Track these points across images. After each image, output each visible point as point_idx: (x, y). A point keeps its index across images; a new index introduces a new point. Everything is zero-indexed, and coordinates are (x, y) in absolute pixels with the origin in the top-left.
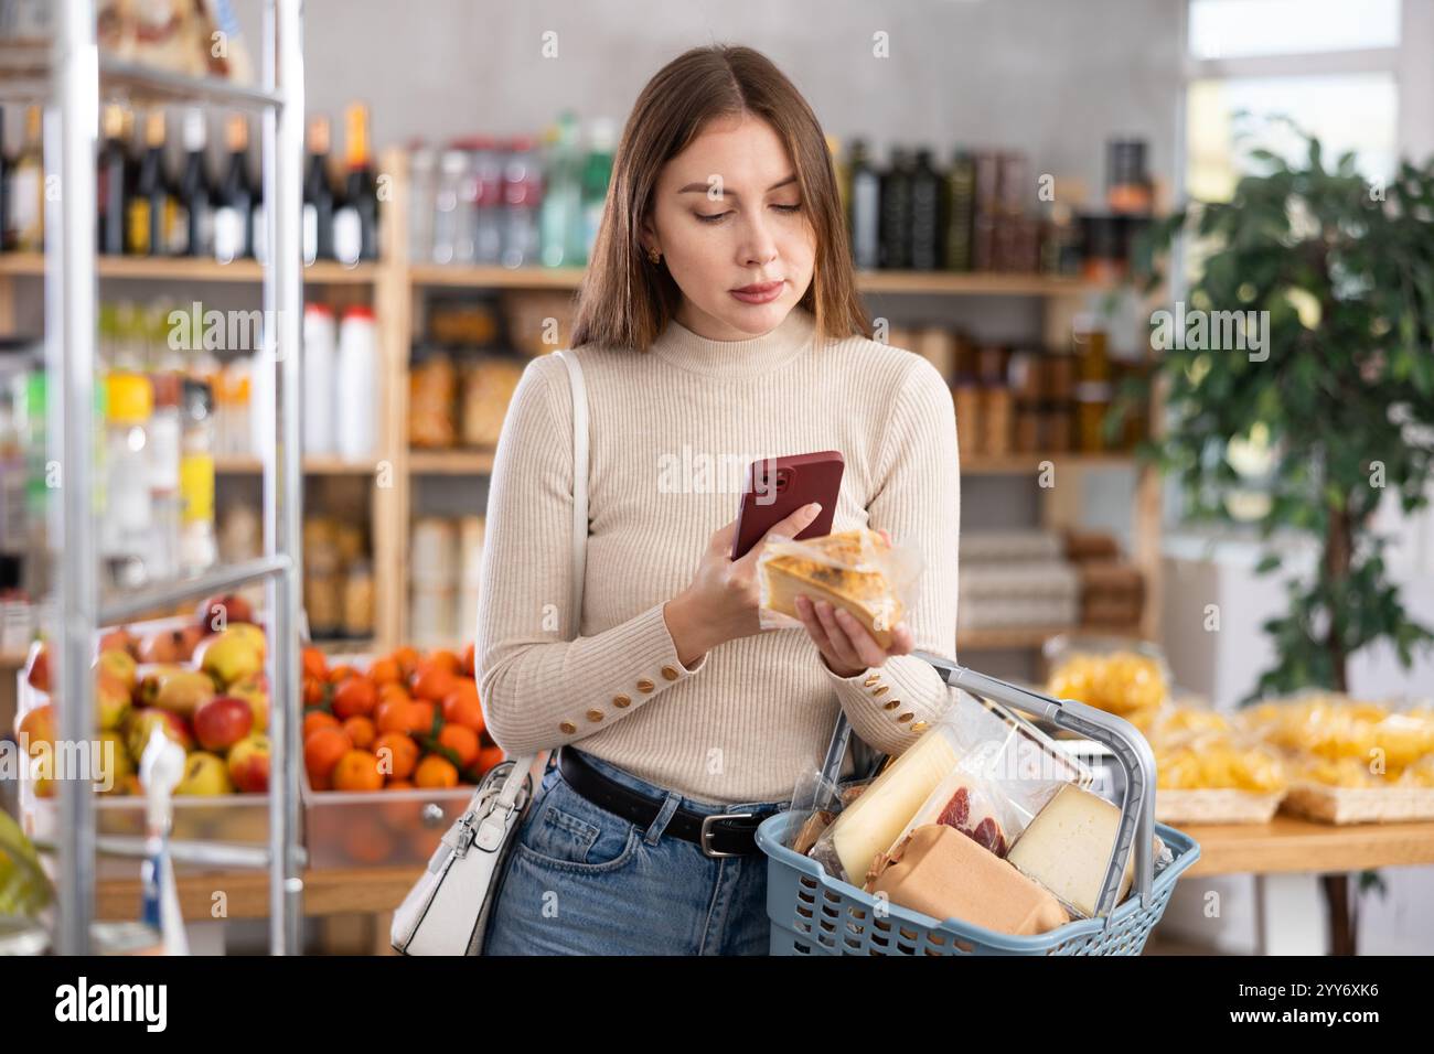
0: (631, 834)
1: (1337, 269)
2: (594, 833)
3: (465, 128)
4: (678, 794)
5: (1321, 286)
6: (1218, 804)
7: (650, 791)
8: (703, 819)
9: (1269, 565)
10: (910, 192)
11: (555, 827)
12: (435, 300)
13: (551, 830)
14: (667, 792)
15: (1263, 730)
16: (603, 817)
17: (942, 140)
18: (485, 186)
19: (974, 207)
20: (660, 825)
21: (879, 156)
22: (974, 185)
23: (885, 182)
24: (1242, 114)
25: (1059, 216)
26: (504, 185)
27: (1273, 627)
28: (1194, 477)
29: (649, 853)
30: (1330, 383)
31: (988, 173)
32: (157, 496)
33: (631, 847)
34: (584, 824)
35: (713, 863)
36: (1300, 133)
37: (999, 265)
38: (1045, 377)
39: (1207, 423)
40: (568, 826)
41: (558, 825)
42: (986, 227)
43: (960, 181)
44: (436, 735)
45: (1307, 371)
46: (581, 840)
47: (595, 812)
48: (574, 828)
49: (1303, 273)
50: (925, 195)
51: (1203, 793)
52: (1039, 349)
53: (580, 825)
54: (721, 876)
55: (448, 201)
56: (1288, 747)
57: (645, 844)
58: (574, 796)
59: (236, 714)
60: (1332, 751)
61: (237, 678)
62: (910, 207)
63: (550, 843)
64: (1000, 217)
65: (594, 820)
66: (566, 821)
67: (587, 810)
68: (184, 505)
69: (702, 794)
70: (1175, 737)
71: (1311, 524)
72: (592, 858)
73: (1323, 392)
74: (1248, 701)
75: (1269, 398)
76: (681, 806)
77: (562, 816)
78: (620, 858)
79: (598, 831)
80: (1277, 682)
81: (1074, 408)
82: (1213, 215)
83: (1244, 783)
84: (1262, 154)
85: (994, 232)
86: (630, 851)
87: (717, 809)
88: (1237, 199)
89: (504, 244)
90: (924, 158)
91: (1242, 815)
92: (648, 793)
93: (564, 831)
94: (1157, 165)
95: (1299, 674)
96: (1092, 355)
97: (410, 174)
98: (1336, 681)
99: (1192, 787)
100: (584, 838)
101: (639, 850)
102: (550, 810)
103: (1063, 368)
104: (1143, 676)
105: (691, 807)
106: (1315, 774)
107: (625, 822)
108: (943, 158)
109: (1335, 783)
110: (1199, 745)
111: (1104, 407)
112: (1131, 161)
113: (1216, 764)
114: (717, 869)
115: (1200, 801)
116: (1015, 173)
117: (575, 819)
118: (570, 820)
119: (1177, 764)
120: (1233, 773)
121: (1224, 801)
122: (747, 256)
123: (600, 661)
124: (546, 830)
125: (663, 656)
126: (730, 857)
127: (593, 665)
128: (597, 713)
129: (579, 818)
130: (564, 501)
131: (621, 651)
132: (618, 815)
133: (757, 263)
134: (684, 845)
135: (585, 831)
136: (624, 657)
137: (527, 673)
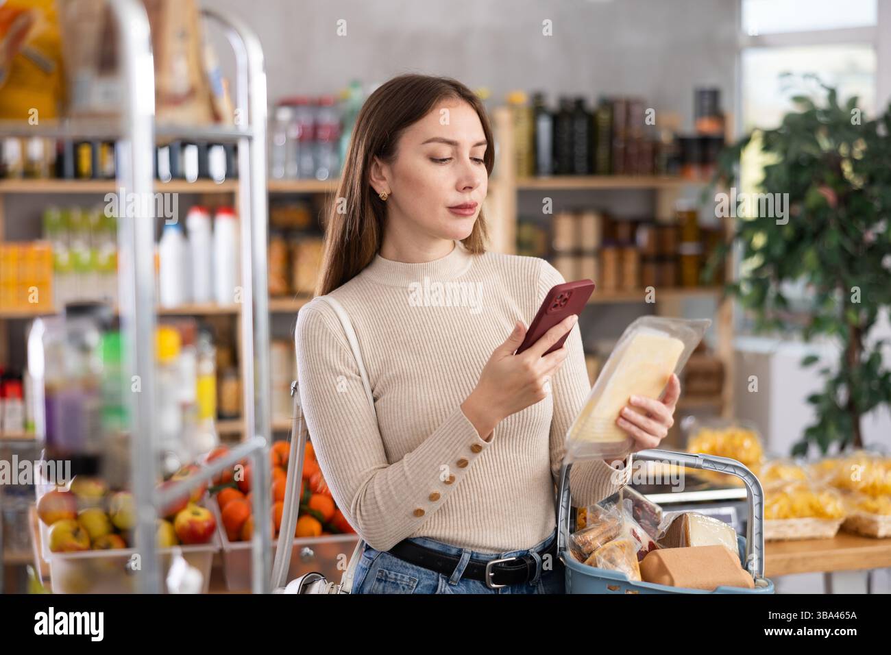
0: (440, 579)
2: (414, 582)
4: (469, 550)
6: (803, 527)
7: (450, 550)
8: (486, 564)
9: (810, 361)
10: (572, 125)
11: (386, 581)
13: (383, 584)
14: (462, 549)
15: (828, 478)
16: (418, 571)
17: (591, 91)
18: (303, 128)
19: (612, 133)
20: (460, 571)
21: (552, 103)
22: (612, 119)
23: (556, 119)
24: (787, 74)
25: (665, 137)
26: (316, 128)
27: (814, 399)
28: (759, 303)
29: (453, 590)
30: (848, 245)
31: (620, 112)
32: (185, 407)
33: (441, 587)
34: (406, 577)
36: (823, 85)
37: (629, 170)
38: (659, 240)
40: (396, 579)
41: (388, 580)
42: (619, 145)
43: (604, 117)
44: (307, 502)
45: (834, 239)
46: (406, 587)
47: (413, 568)
48: (400, 580)
49: (828, 175)
50: (581, 127)
51: (793, 521)
53: (404, 577)
55: (280, 139)
56: (844, 488)
57: (450, 585)
58: (395, 560)
60: (873, 491)
62: (572, 135)
64: (628, 140)
65: (412, 573)
66: (394, 577)
67: (406, 568)
69: (484, 548)
70: (774, 484)
73: (843, 251)
75: (810, 256)
76: (472, 557)
77: (390, 573)
79: (417, 580)
80: (817, 435)
81: (678, 259)
83: (819, 513)
84: (800, 99)
85: (625, 149)
87: (494, 556)
89: (317, 165)
90: (580, 103)
91: (817, 534)
92: (448, 552)
93: (393, 583)
94: (726, 104)
95: (832, 430)
96: (688, 225)
98: (854, 432)
99: (786, 517)
100: (408, 585)
101: (447, 589)
102: (379, 571)
103: (670, 234)
104: (747, 443)
105: (477, 557)
106: (863, 506)
107: (434, 572)
108: (592, 103)
109: (876, 511)
110: (789, 490)
111: (700, 259)
112: (710, 102)
113: (801, 502)
115: (791, 526)
116: (636, 110)
117: (400, 574)
118: (396, 575)
119: (776, 502)
120: (811, 507)
121: (806, 525)
122: (465, 184)
123: (429, 459)
124: (379, 584)
125: (469, 437)
126: (503, 587)
127: (425, 463)
128: (436, 494)
129: (402, 573)
130: (356, 380)
131: (441, 446)
132: (428, 569)
133: (471, 188)
134: (474, 582)
135: (408, 581)
136: (444, 449)
137: (380, 489)
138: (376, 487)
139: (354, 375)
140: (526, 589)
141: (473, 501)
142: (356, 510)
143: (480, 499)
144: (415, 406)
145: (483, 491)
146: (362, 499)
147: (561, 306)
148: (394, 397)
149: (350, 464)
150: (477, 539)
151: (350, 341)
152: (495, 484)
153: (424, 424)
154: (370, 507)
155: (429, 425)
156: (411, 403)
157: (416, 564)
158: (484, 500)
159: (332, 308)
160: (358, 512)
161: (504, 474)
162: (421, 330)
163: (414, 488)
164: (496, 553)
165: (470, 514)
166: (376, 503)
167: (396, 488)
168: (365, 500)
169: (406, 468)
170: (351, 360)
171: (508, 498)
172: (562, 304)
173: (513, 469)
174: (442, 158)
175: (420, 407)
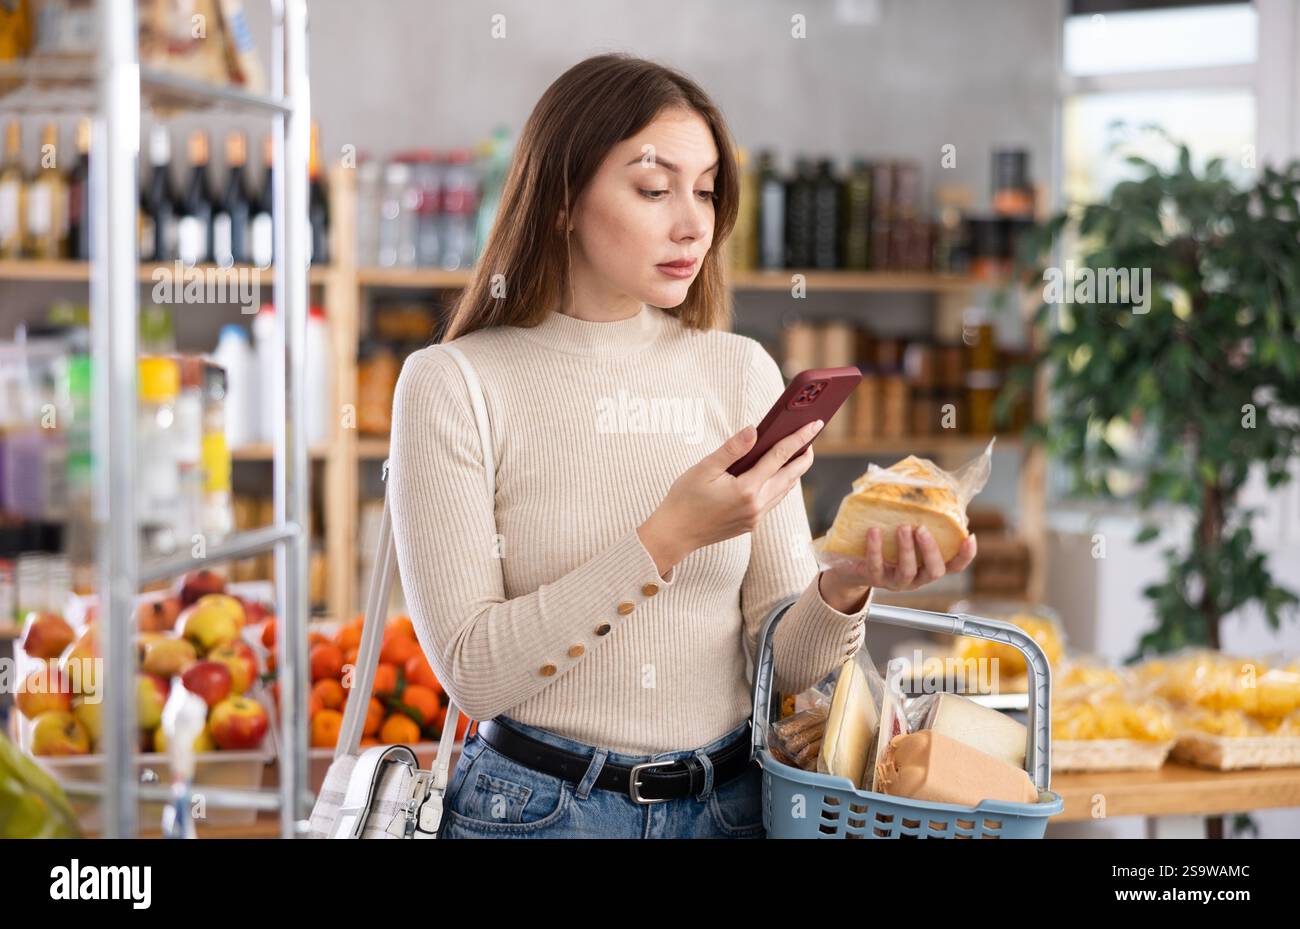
0: (563, 790)
1: (1205, 264)
2: (526, 794)
3: (405, 143)
4: (605, 749)
5: (1192, 280)
6: (1114, 753)
7: (577, 749)
8: (630, 769)
9: (1148, 535)
10: (813, 197)
11: (487, 792)
12: (379, 300)
13: (483, 795)
14: (594, 748)
15: (1154, 685)
16: (533, 777)
17: (841, 150)
18: (425, 195)
19: (871, 212)
20: (590, 779)
21: (785, 165)
22: (871, 191)
23: (791, 189)
24: (1118, 124)
25: (949, 218)
26: (442, 195)
27: (1152, 592)
28: (1076, 456)
29: (580, 807)
30: (1203, 369)
31: (884, 181)
32: (183, 469)
33: (564, 802)
34: (517, 786)
35: (640, 810)
36: (1171, 141)
37: (894, 264)
38: (937, 366)
39: (1089, 406)
40: (501, 789)
41: (491, 789)
42: (881, 229)
43: (859, 188)
44: (399, 695)
45: (1181, 358)
46: (515, 801)
47: (526, 774)
48: (507, 791)
49: (1175, 269)
50: (827, 201)
51: (1100, 743)
52: (931, 340)
53: (512, 787)
54: (649, 821)
55: (392, 210)
56: (1176, 700)
57: (577, 799)
58: (502, 761)
59: (216, 677)
60: (1217, 704)
61: (215, 645)
62: (813, 212)
63: (484, 807)
64: (895, 222)
65: (524, 781)
66: (498, 785)
67: (516, 773)
68: (205, 477)
69: (627, 746)
70: (1074, 692)
71: (1186, 499)
72: (527, 817)
73: (1195, 377)
74: (1132, 661)
75: (1146, 384)
76: (608, 759)
77: (493, 780)
78: (554, 814)
79: (530, 791)
80: (1156, 643)
81: (964, 392)
82: (1092, 217)
83: (1137, 734)
84: (1136, 161)
85: (890, 234)
86: (563, 807)
87: (641, 759)
88: (1114, 201)
89: (443, 248)
90: (825, 167)
91: (1134, 763)
92: (575, 751)
93: (497, 794)
94: (1037, 172)
95: (1177, 636)
96: (981, 347)
97: (357, 185)
98: (1211, 640)
99: (1090, 737)
100: (517, 799)
101: (571, 805)
102: (480, 776)
103: (954, 358)
105: (617, 760)
106: (1201, 724)
107: (555, 780)
108: (843, 167)
109: (1220, 732)
110: (1095, 699)
111: (994, 393)
112: (1015, 169)
113: (1111, 717)
114: (645, 815)
115: (1097, 751)
116: (908, 180)
117: (507, 782)
118: (502, 783)
119: (1075, 716)
120: (1127, 724)
121: (1119, 750)
122: (684, 232)
123: (580, 597)
124: (479, 795)
125: (643, 574)
126: (656, 803)
127: (572, 602)
128: (578, 648)
129: (510, 781)
130: (478, 469)
131: (600, 582)
132: (548, 774)
133: (692, 239)
134: (612, 796)
135: (518, 792)
136: (604, 586)
137: (497, 627)
138: (492, 624)
139: (477, 463)
140: (692, 807)
141: (616, 674)
142: (453, 652)
143: (628, 672)
144: (556, 527)
145: (633, 661)
146: (467, 637)
147: (809, 400)
148: (528, 510)
149: (453, 587)
150: (614, 732)
151: (477, 413)
152: (653, 653)
153: (566, 553)
154: (476, 652)
155: (572, 556)
156: (550, 522)
157: (531, 766)
158: (633, 675)
159: (457, 364)
160: (457, 655)
161: (667, 639)
162: (580, 417)
163: (549, 634)
164: (646, 754)
165: (610, 692)
166: (488, 646)
167: (521, 629)
168: (470, 641)
169: (542, 605)
170: (476, 443)
171: (669, 674)
172: (811, 397)
173: (682, 633)
174: (655, 190)
175: (563, 529)
